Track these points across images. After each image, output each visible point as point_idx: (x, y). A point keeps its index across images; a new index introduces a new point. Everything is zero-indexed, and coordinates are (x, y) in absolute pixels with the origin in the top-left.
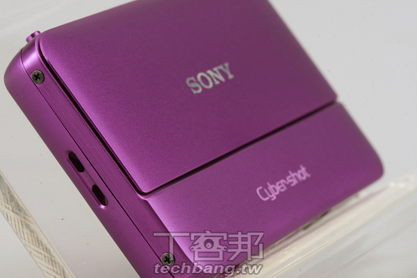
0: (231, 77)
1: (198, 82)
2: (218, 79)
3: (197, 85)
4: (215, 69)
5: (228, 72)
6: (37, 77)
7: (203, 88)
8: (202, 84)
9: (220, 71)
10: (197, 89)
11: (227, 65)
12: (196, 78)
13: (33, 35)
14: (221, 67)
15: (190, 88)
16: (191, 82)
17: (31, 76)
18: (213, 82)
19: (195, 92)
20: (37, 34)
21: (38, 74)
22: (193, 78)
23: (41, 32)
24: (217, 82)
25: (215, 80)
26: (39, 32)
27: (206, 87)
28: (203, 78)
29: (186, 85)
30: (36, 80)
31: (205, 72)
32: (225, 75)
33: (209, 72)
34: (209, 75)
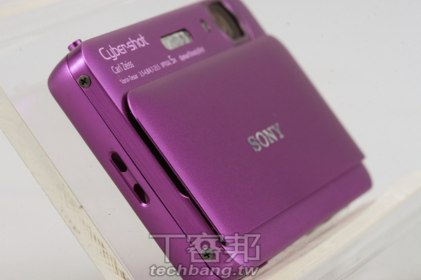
0: (282, 136)
1: (257, 141)
2: (272, 139)
3: (257, 144)
4: (269, 129)
5: (278, 131)
6: (83, 81)
7: (262, 147)
8: (261, 143)
9: (273, 130)
10: (257, 147)
11: (277, 125)
12: (255, 137)
13: (75, 44)
14: (272, 127)
15: (251, 146)
16: (252, 140)
17: (78, 80)
18: (269, 141)
19: (256, 150)
20: (79, 42)
21: (85, 79)
22: (253, 137)
23: (83, 41)
24: (272, 142)
25: (270, 139)
26: (80, 40)
27: (264, 145)
28: (260, 136)
29: (248, 143)
30: (83, 84)
31: (261, 131)
32: (277, 135)
33: (264, 131)
34: (264, 134)
